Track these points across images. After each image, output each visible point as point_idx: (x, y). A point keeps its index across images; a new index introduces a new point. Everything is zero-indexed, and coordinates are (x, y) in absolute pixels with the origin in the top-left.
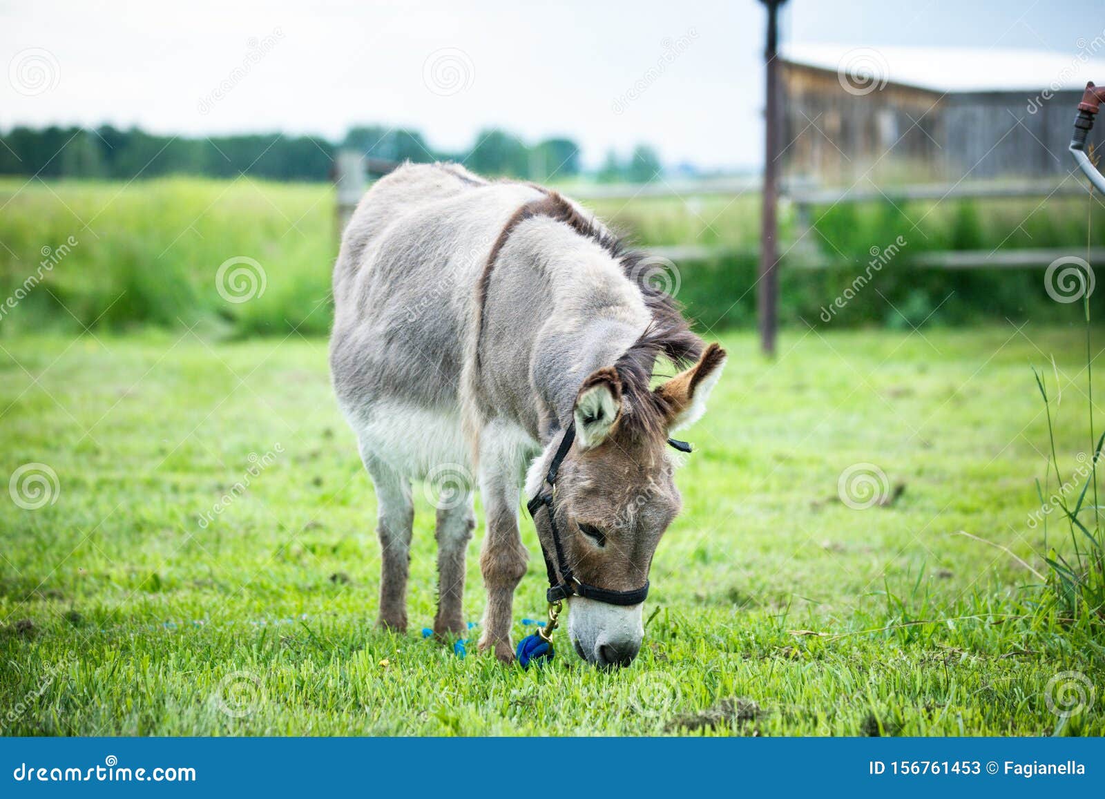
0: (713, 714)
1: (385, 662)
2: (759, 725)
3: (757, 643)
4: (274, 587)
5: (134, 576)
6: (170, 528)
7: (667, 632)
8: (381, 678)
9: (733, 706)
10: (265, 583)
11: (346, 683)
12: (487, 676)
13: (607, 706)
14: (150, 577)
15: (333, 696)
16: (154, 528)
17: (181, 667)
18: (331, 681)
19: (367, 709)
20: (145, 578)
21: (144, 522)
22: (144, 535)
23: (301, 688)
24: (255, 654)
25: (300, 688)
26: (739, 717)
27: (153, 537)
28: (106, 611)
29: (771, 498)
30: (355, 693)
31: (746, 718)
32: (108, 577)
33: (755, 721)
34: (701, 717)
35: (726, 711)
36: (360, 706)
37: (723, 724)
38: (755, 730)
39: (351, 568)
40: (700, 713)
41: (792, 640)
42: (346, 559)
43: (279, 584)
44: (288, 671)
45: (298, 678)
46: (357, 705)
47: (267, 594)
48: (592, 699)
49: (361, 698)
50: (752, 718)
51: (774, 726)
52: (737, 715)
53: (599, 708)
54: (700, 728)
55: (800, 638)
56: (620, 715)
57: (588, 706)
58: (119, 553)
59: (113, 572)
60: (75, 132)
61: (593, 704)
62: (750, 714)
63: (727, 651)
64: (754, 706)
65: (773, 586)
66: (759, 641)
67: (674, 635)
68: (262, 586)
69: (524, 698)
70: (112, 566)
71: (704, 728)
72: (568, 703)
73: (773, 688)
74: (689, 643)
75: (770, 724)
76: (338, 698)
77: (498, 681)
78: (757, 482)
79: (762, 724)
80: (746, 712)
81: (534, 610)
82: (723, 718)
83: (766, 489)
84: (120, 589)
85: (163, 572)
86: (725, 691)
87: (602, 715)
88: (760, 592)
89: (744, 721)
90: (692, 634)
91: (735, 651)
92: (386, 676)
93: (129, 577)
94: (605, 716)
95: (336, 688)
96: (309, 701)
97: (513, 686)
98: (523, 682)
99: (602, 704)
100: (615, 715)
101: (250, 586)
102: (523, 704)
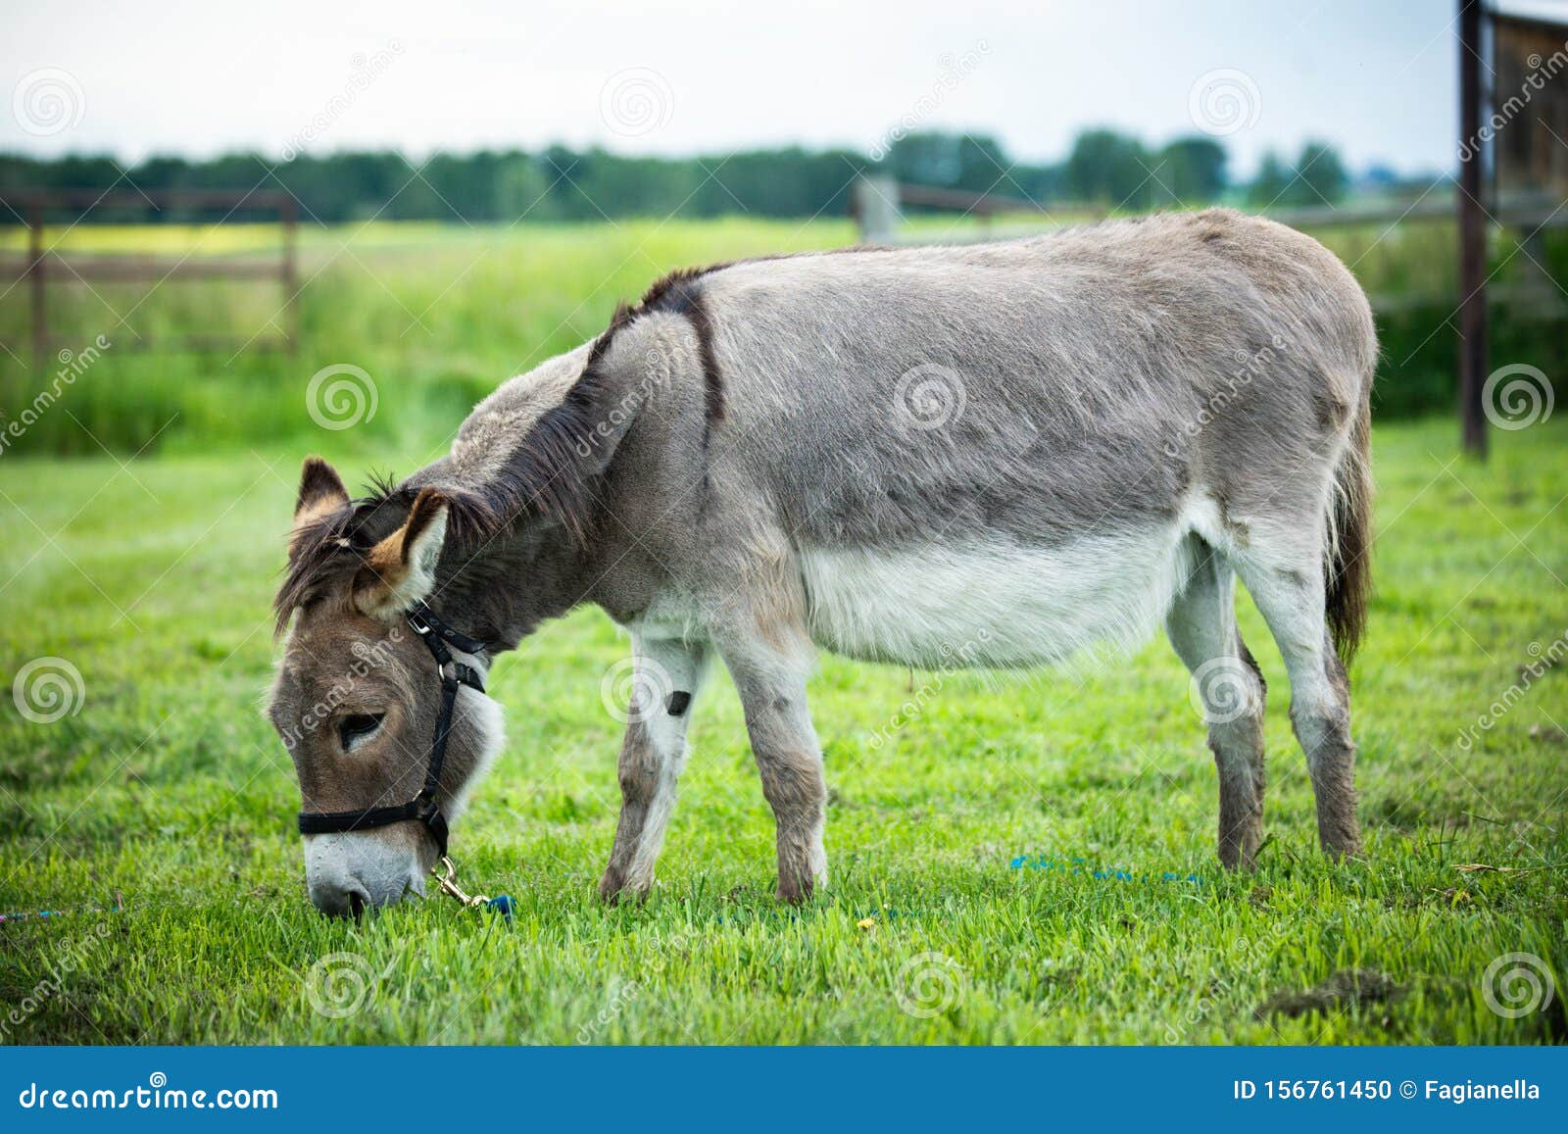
0: (1325, 993)
1: (867, 922)
2: (1390, 1008)
3: (1406, 884)
4: (734, 811)
5: (539, 799)
6: (597, 728)
7: (1276, 870)
8: (860, 946)
9: (1352, 980)
10: (721, 806)
11: (810, 955)
12: (1012, 941)
13: (1179, 981)
14: (561, 802)
15: (792, 973)
16: (575, 727)
17: (584, 934)
18: (788, 951)
19: (837, 992)
20: (555, 802)
21: (561, 719)
22: (560, 739)
23: (749, 962)
24: (689, 914)
25: (746, 962)
26: (1363, 998)
27: (571, 742)
28: (494, 852)
29: (1460, 664)
30: (822, 970)
31: (1373, 997)
32: (505, 802)
33: (1387, 1003)
34: (1308, 997)
35: (1343, 988)
36: (829, 987)
37: (1337, 1007)
38: (1385, 1014)
39: (845, 782)
40: (1307, 991)
41: (1459, 879)
42: (838, 768)
43: (740, 807)
44: (731, 938)
45: (743, 949)
46: (824, 985)
47: (724, 821)
48: (1158, 971)
49: (830, 976)
50: (1381, 999)
51: (1413, 1009)
52: (1359, 994)
53: (1167, 984)
54: (1304, 1015)
55: (1470, 876)
56: (1195, 994)
57: (1152, 981)
58: (524, 765)
59: (511, 794)
60: (515, 157)
61: (1159, 978)
62: (1378, 992)
63: (1363, 895)
64: (1385, 979)
65: (1447, 795)
66: (1412, 879)
67: (1287, 874)
68: (717, 811)
69: (1060, 972)
70: (510, 786)
71: (1310, 1015)
72: (1120, 978)
73: (1418, 953)
74: (1309, 885)
75: (1407, 1006)
76: (798, 975)
77: (1028, 947)
78: (1442, 640)
79: (1396, 1008)
80: (1373, 990)
81: (1097, 837)
82: (1337, 999)
83: (1454, 650)
84: (521, 818)
85: (580, 795)
86: (1350, 956)
87: (1170, 996)
88: (1429, 804)
89: (1369, 1003)
90: (1313, 872)
91: (1375, 897)
92: (867, 942)
93: (533, 801)
94: (1175, 996)
95: (794, 962)
96: (757, 981)
97: (1048, 954)
98: (1061, 948)
99: (1173, 979)
100: (1189, 993)
101: (699, 811)
102: (1057, 980)
